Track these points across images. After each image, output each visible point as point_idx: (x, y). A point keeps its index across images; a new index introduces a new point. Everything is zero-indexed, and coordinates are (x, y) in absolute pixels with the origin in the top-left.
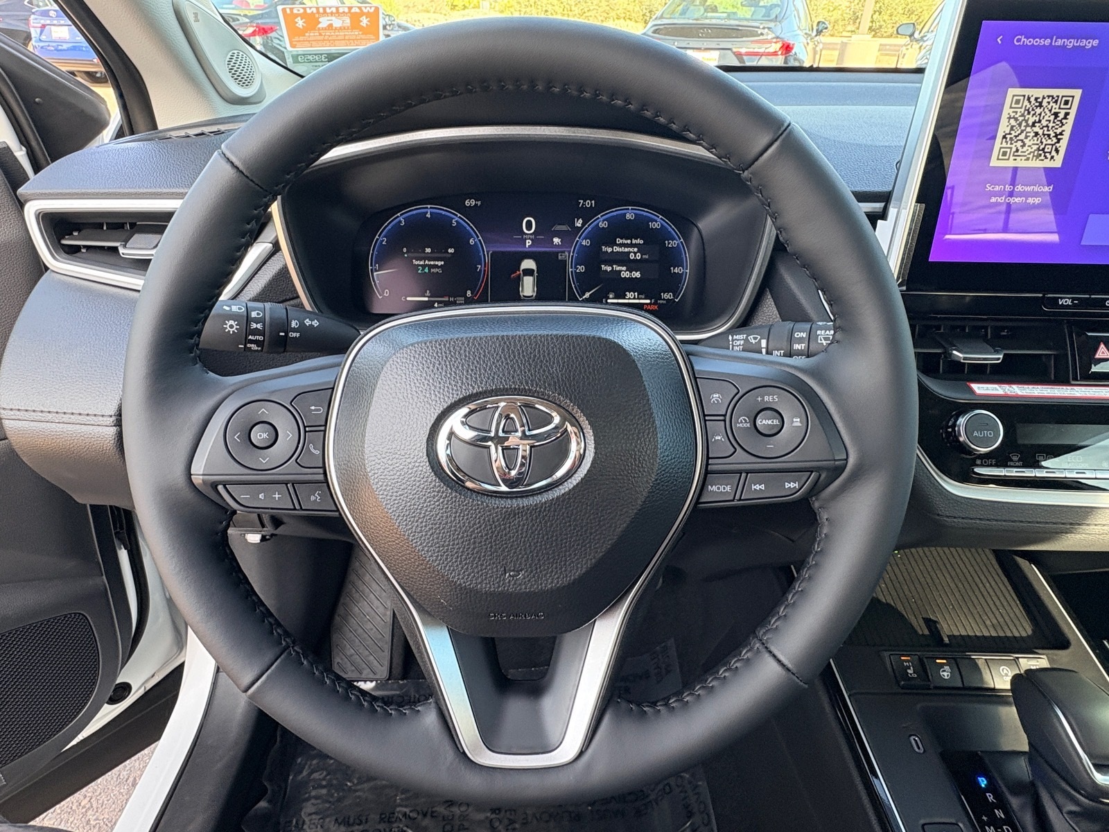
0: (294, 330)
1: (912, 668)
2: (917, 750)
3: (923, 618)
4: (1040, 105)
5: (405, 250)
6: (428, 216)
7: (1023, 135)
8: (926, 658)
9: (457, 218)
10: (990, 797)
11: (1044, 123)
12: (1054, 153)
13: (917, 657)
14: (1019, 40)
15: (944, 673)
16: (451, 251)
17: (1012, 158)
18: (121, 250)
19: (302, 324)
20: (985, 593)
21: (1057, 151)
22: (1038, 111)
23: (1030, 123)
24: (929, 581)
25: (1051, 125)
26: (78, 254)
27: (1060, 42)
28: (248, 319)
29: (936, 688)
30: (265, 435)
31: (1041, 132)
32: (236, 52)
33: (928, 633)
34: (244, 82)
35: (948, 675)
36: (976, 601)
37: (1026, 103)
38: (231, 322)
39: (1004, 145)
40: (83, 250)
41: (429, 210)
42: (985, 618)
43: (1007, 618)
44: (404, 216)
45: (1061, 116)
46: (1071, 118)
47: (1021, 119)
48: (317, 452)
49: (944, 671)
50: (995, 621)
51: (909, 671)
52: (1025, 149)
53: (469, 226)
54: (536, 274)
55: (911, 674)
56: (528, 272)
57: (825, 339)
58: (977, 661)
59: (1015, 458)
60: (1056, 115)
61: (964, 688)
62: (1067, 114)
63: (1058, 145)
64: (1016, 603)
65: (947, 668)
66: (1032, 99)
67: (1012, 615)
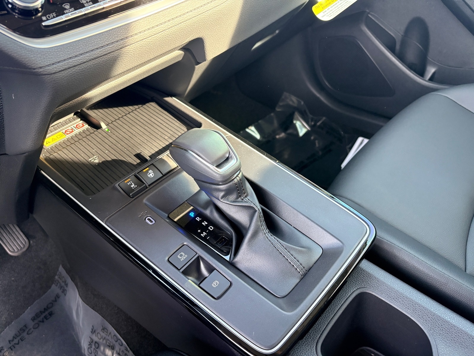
1: (133, 183)
2: (151, 224)
3: (134, 155)
8: (138, 173)
10: (198, 219)
13: (133, 176)
15: (150, 175)
20: (160, 125)
24: (130, 134)
29: (149, 185)
33: (140, 161)
35: (153, 175)
36: (156, 131)
42: (164, 136)
43: (173, 130)
49: (150, 173)
50: (169, 135)
51: (132, 186)
55: (133, 187)
58: (163, 158)
61: (164, 176)
64: (175, 121)
65: (150, 171)
67: (176, 127)
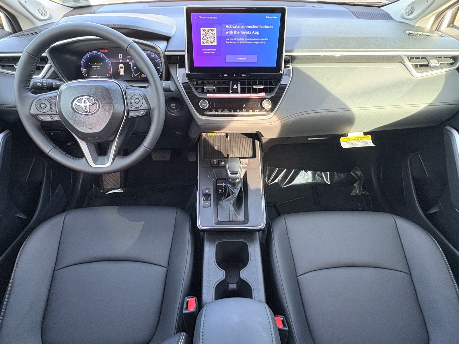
0: (54, 85)
2: (209, 177)
4: (208, 31)
5: (90, 63)
6: (95, 54)
7: (207, 38)
8: (220, 160)
9: (102, 55)
11: (210, 35)
12: (214, 42)
14: (200, 17)
16: (101, 63)
17: (206, 43)
18: (15, 66)
19: (56, 84)
21: (215, 42)
22: (208, 33)
23: (207, 35)
25: (212, 36)
26: (5, 67)
27: (209, 18)
28: (43, 83)
29: (219, 166)
30: (44, 106)
31: (210, 37)
32: (40, 6)
34: (44, 15)
35: (223, 164)
37: (205, 31)
38: (39, 83)
39: (203, 40)
40: (6, 66)
41: (95, 53)
43: (248, 153)
44: (89, 54)
45: (213, 34)
46: (216, 34)
47: (205, 34)
48: (55, 109)
51: (215, 163)
52: (208, 41)
53: (105, 57)
54: (124, 68)
56: (121, 68)
57: (164, 85)
59: (214, 110)
60: (212, 33)
62: (214, 33)
63: (215, 40)
64: (252, 150)
65: (223, 162)
66: (206, 30)
